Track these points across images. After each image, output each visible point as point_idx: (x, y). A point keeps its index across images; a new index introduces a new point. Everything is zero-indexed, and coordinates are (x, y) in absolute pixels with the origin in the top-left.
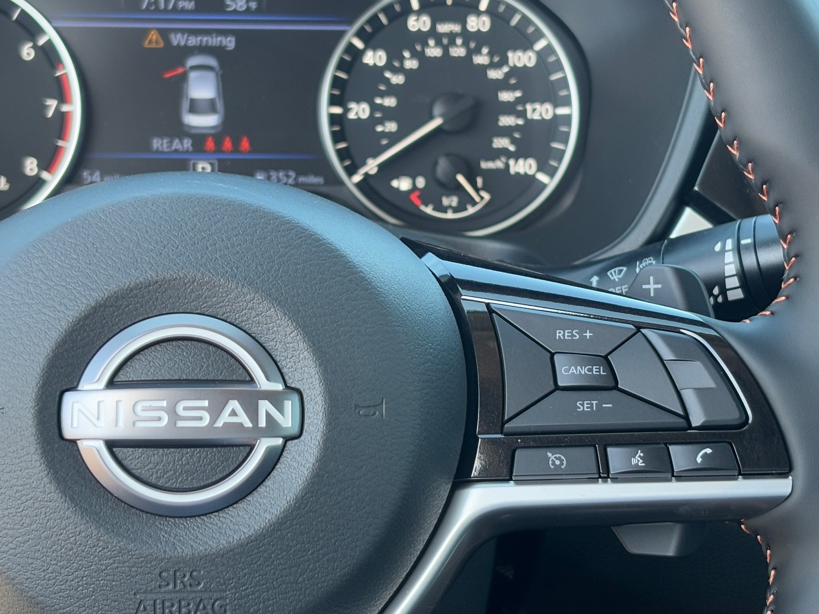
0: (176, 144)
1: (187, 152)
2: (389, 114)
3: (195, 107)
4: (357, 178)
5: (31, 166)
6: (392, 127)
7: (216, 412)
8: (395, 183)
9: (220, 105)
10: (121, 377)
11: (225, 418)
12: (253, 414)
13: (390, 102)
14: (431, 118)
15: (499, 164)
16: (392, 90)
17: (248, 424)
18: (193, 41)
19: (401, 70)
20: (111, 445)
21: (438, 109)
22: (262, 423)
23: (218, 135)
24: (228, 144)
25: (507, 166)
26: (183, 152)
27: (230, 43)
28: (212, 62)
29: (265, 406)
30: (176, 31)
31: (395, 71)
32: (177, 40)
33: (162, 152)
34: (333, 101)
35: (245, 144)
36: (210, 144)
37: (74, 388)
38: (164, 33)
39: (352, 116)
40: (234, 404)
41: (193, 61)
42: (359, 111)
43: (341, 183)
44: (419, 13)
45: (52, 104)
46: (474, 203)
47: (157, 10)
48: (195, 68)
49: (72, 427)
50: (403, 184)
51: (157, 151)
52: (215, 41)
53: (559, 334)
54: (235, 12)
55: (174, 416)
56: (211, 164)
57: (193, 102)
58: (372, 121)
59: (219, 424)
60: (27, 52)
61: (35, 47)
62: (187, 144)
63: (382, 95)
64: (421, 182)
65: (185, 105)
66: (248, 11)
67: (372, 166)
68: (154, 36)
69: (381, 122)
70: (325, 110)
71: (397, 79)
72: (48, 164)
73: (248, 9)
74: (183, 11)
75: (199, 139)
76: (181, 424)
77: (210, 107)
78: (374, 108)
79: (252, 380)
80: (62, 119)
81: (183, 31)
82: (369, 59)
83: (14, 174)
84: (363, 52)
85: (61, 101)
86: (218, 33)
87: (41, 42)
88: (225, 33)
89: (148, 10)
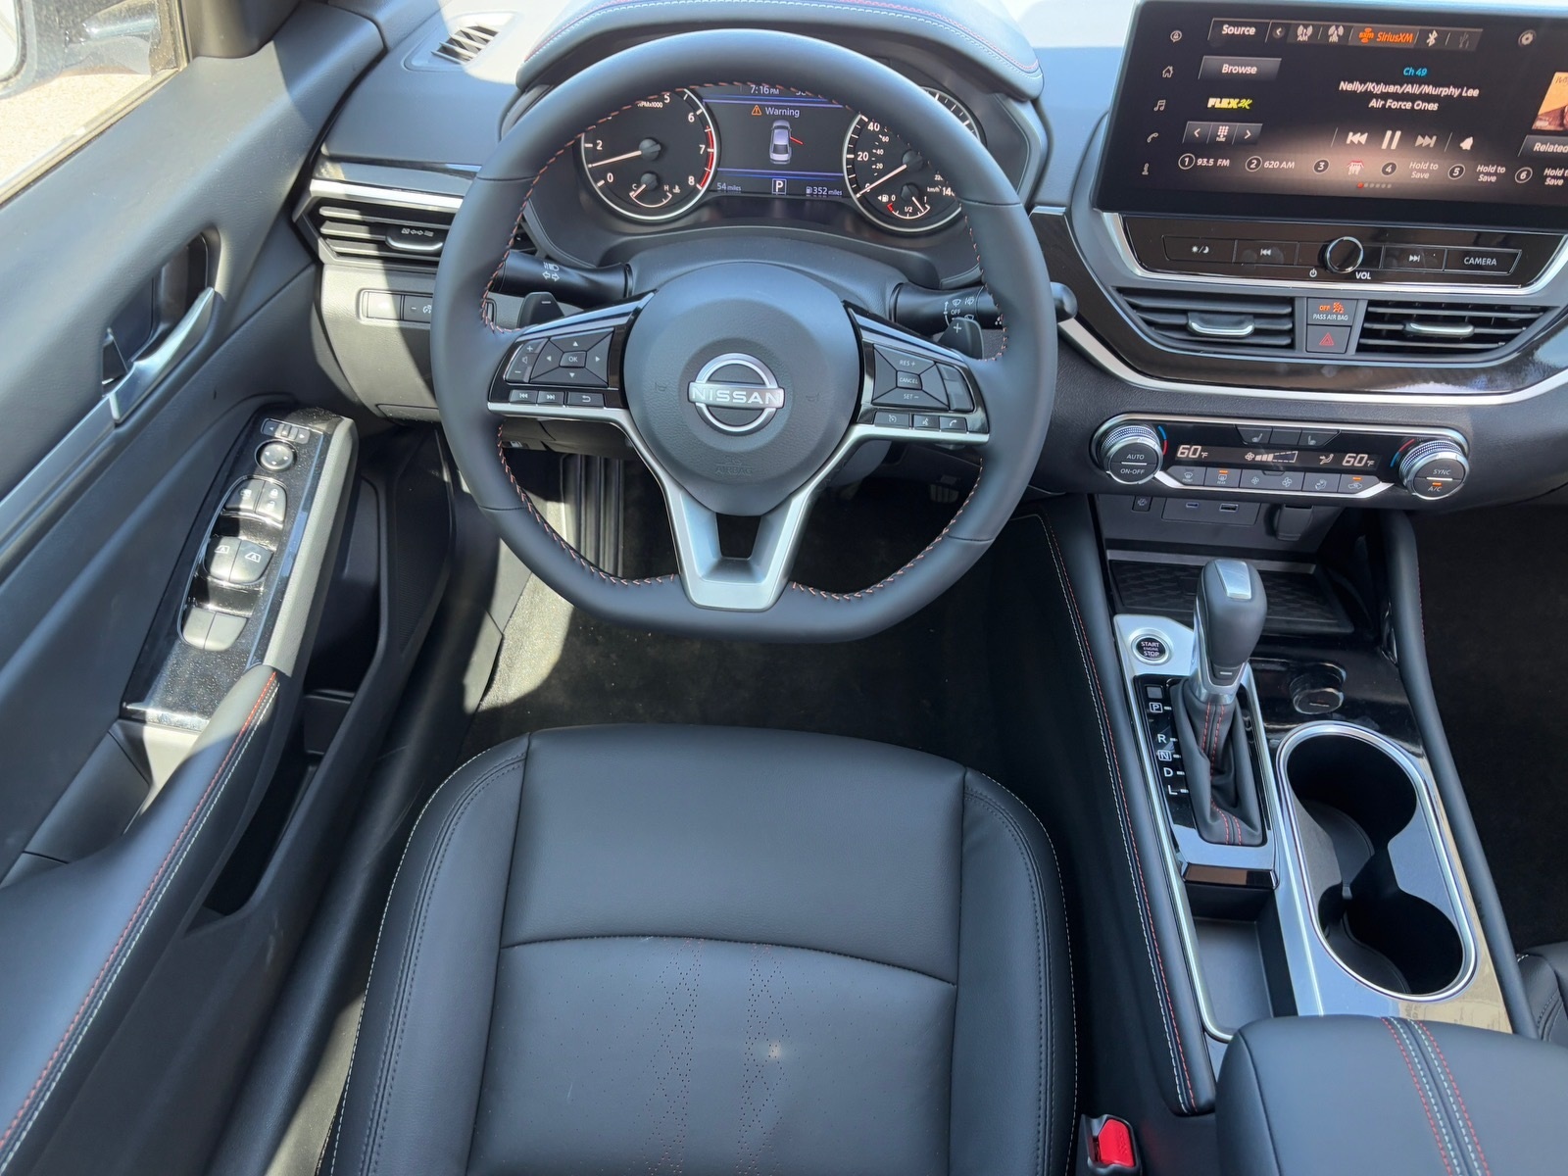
2: (879, 159)
3: (777, 150)
4: (858, 195)
5: (691, 180)
6: (880, 166)
7: (748, 396)
8: (880, 198)
9: (789, 149)
10: (712, 378)
11: (752, 400)
12: (763, 399)
13: (880, 152)
14: (901, 165)
15: (937, 189)
16: (882, 145)
17: (761, 402)
18: (777, 112)
20: (708, 406)
21: (906, 158)
22: (767, 402)
23: (788, 165)
25: (941, 190)
27: (797, 114)
28: (787, 125)
29: (769, 395)
30: (768, 106)
31: (884, 134)
32: (770, 111)
34: (850, 151)
37: (694, 381)
38: (762, 107)
39: (859, 159)
40: (756, 394)
41: (776, 124)
42: (863, 156)
43: (851, 197)
45: (703, 147)
46: (921, 212)
47: (759, 94)
48: (777, 127)
49: (693, 396)
50: (885, 199)
52: (788, 112)
53: (901, 362)
54: (800, 96)
55: (732, 397)
56: (784, 182)
57: (776, 146)
58: (870, 162)
59: (750, 402)
60: (691, 117)
61: (695, 115)
63: (876, 148)
64: (893, 198)
65: (772, 149)
67: (868, 188)
68: (757, 108)
69: (875, 163)
70: (845, 156)
71: (885, 139)
72: (700, 180)
74: (773, 95)
75: (778, 167)
77: (785, 149)
78: (871, 155)
79: (764, 384)
80: (708, 156)
81: (772, 106)
82: (871, 127)
83: (683, 184)
84: (868, 124)
85: (708, 146)
86: (791, 108)
87: (698, 113)
88: (795, 108)
89: (754, 94)
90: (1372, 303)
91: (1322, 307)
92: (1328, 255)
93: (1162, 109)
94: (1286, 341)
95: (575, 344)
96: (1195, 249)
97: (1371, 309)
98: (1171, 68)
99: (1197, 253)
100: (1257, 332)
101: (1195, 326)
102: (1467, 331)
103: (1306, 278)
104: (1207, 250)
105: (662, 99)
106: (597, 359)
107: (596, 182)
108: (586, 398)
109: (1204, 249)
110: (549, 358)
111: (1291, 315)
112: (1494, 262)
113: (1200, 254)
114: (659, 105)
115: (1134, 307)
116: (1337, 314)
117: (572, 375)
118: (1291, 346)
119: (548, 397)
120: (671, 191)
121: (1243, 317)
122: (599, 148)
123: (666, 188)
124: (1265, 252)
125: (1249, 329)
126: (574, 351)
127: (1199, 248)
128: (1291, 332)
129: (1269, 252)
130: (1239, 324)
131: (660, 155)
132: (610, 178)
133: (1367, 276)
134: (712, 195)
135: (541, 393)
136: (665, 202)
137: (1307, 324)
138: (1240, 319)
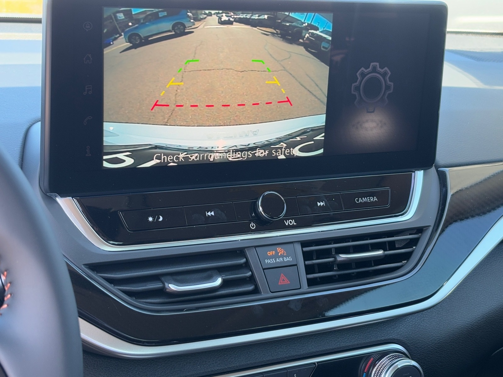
90: (304, 244)
91: (270, 253)
92: (261, 209)
93: (90, 93)
94: (251, 288)
96: (151, 219)
97: (305, 249)
98: (90, 56)
99: (153, 222)
100: (225, 284)
101: (173, 287)
102: (380, 252)
103: (248, 231)
104: (161, 219)
109: (159, 218)
111: (247, 266)
112: (375, 199)
113: (156, 223)
115: (110, 281)
116: (282, 256)
118: (256, 291)
121: (209, 273)
124: (209, 214)
125: (218, 282)
127: (154, 218)
128: (252, 279)
129: (213, 213)
130: (209, 278)
133: (293, 222)
137: (264, 269)
138: (208, 274)
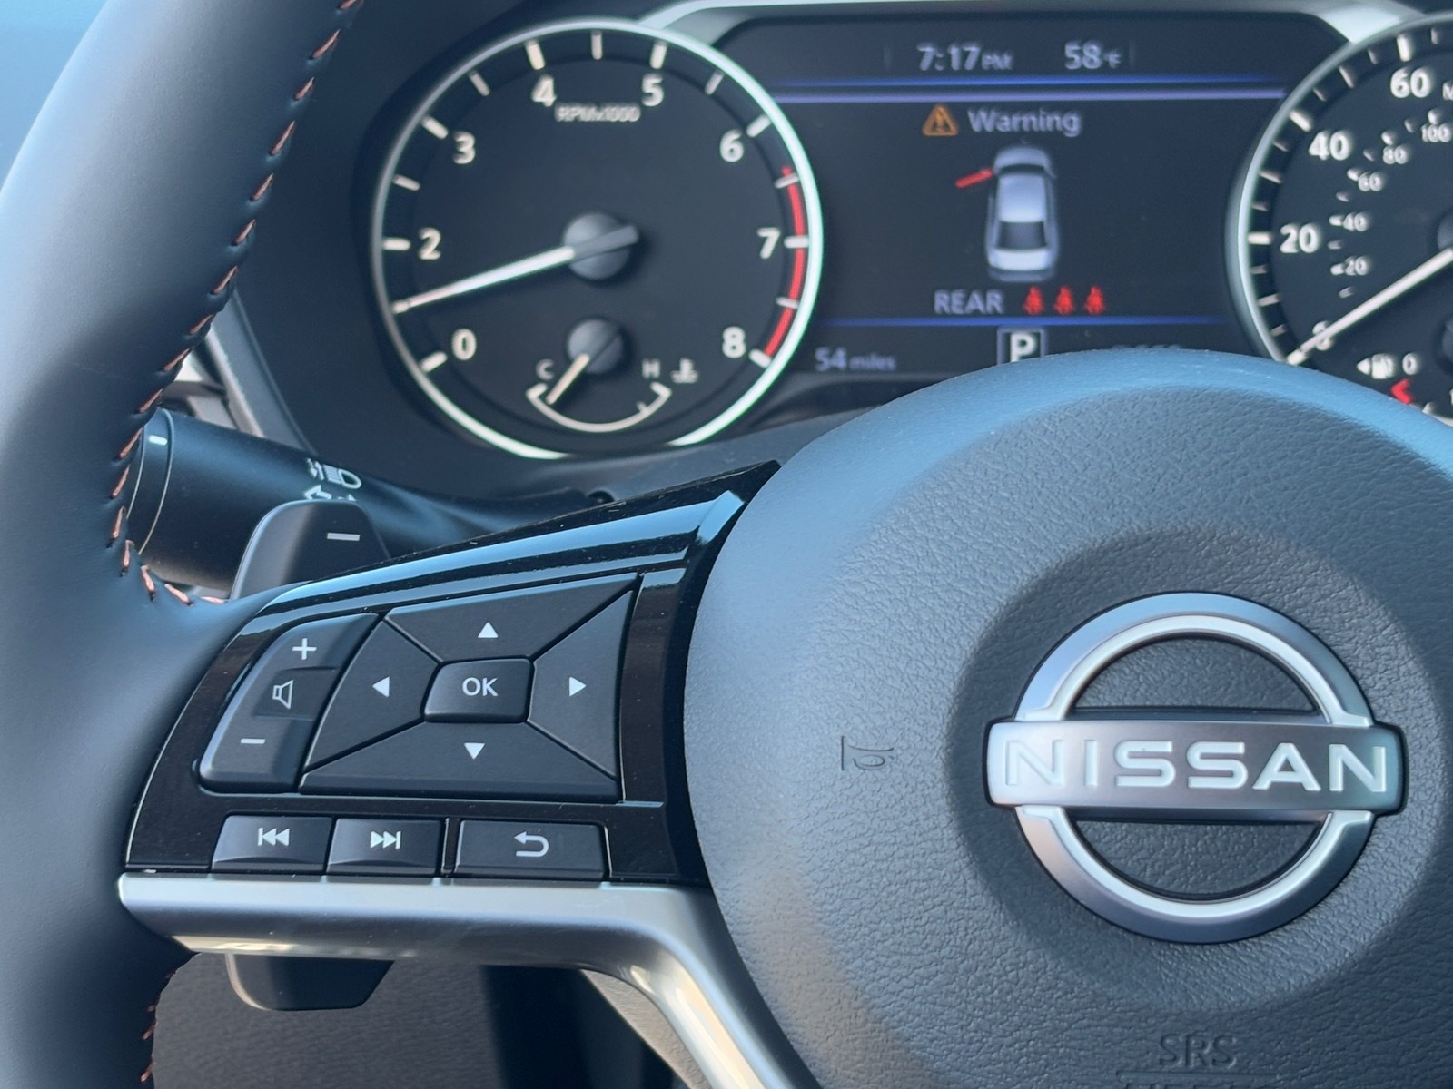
0: (976, 302)
1: (995, 314)
2: (1354, 244)
3: (1009, 238)
4: (1296, 358)
5: (734, 342)
6: (1359, 266)
7: (1256, 762)
8: (1364, 367)
9: (1052, 234)
10: (1089, 701)
11: (1272, 775)
12: (1320, 767)
13: (1356, 223)
14: (1435, 249)
16: (1361, 202)
17: (1313, 785)
18: (1008, 124)
19: (1377, 166)
20: (1076, 816)
21: (1446, 235)
22: (1337, 785)
23: (1048, 286)
24: (1065, 300)
26: (988, 315)
27: (1072, 125)
28: (1041, 159)
29: (1340, 756)
30: (977, 106)
31: (1369, 168)
32: (981, 122)
33: (953, 316)
34: (1258, 223)
35: (1095, 300)
36: (1034, 301)
37: (1009, 717)
38: (959, 112)
39: (1287, 248)
40: (1288, 751)
41: (1006, 158)
42: (1301, 239)
44: (1413, 66)
45: (771, 235)
47: (948, 72)
48: (1010, 170)
49: (1007, 783)
50: (1379, 368)
51: (944, 315)
52: (1044, 122)
54: (1083, 71)
55: (1185, 770)
56: (1037, 336)
57: (1006, 228)
58: (1324, 257)
59: (1263, 784)
60: (731, 149)
61: (744, 139)
62: (995, 300)
63: (1345, 210)
64: (1411, 364)
65: (993, 234)
66: (1105, 69)
67: (1323, 337)
68: (941, 116)
69: (1340, 258)
70: (1242, 238)
71: (1371, 183)
72: (763, 337)
73: (1106, 64)
74: (993, 72)
75: (1016, 292)
76: (1196, 783)
77: (1036, 237)
78: (1329, 234)
79: (1315, 710)
80: (788, 262)
81: (989, 106)
82: (1320, 147)
83: (709, 355)
84: (1309, 137)
85: (788, 231)
86: (1053, 107)
87: (755, 129)
88: (1063, 108)
89: (932, 72)
95: (488, 632)
105: (636, 96)
106: (576, 686)
107: (420, 356)
108: (533, 843)
110: (383, 687)
114: (629, 114)
117: (474, 749)
119: (375, 840)
120: (665, 379)
122: (429, 253)
123: (651, 368)
126: (482, 657)
131: (635, 259)
132: (465, 344)
134: (803, 383)
135: (345, 829)
136: (646, 412)
